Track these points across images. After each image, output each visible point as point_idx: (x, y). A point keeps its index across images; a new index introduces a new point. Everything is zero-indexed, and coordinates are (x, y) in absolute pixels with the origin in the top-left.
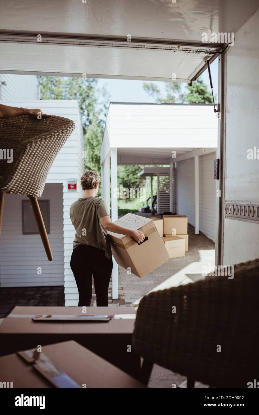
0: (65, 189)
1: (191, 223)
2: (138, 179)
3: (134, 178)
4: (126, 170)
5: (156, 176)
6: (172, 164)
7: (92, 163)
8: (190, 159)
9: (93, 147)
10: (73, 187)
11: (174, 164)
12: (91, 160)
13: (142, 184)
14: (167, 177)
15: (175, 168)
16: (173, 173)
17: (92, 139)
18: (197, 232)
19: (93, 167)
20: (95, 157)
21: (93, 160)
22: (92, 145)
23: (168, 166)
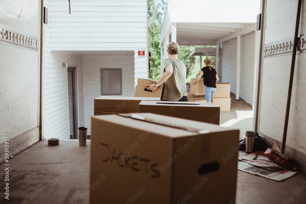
0: (136, 55)
1: (233, 92)
2: (189, 63)
3: (185, 62)
4: (179, 56)
5: (205, 55)
6: (218, 45)
7: (152, 48)
8: (233, 39)
9: (153, 35)
10: (142, 53)
11: (220, 45)
12: (151, 45)
13: (191, 67)
14: (214, 57)
15: (220, 48)
16: (219, 52)
17: (152, 28)
18: (237, 98)
19: (153, 51)
20: (155, 43)
21: (152, 46)
22: (152, 33)
23: (215, 47)
